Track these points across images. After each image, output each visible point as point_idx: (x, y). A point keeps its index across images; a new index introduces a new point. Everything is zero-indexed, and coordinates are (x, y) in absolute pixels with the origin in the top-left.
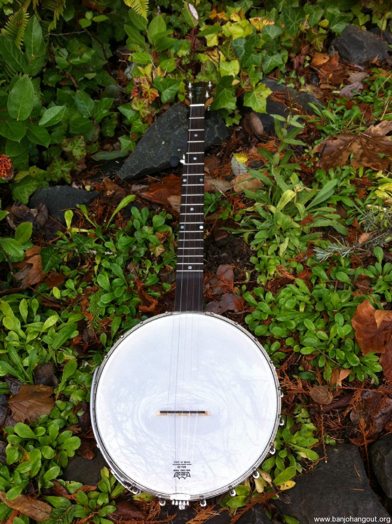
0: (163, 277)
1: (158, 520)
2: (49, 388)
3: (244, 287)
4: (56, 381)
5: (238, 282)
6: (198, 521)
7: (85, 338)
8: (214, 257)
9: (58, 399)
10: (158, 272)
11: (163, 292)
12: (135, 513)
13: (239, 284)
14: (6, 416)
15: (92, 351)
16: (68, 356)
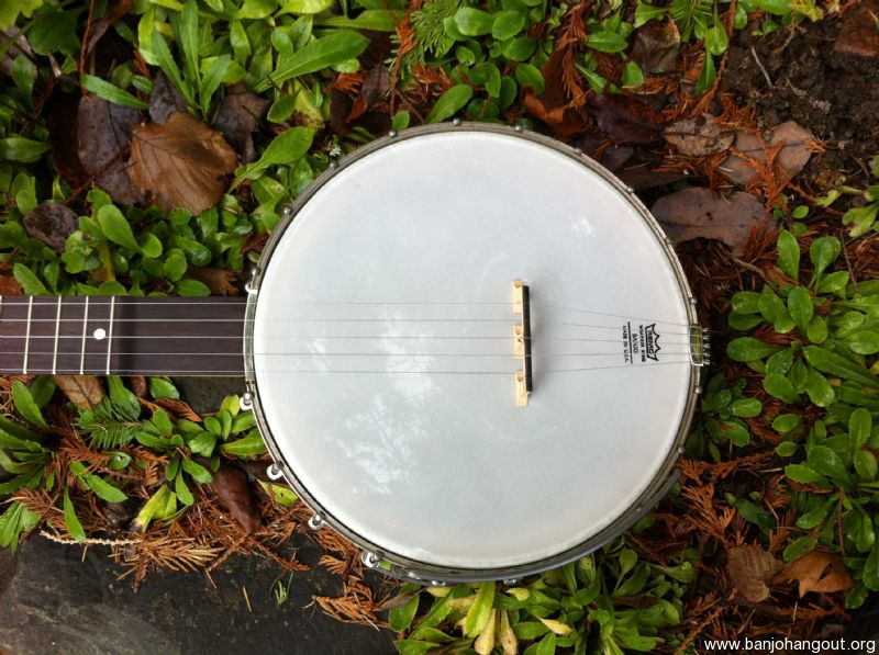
0: (643, 45)
1: (272, 550)
2: (231, 153)
3: (802, 212)
4: (250, 151)
5: (797, 188)
6: (335, 610)
7: (368, 88)
8: (795, 90)
9: (233, 193)
10: (639, 23)
11: (613, 88)
12: (240, 513)
13: (798, 196)
14: (117, 157)
15: (362, 129)
16: (309, 106)
